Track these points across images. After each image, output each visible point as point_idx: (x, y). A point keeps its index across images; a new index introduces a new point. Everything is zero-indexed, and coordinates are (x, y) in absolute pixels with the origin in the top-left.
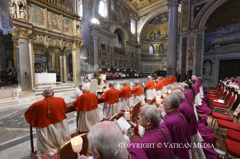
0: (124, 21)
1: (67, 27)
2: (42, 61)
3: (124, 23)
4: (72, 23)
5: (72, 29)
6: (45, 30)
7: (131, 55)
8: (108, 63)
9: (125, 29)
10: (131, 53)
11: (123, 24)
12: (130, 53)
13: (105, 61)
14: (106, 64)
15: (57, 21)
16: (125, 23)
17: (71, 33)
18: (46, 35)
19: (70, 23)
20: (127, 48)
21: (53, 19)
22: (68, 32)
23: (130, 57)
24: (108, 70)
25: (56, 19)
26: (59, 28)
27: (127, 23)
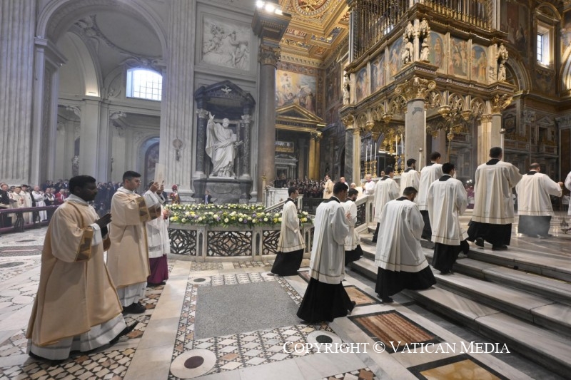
0: (515, 37)
1: (476, 66)
2: (289, 166)
3: (513, 42)
4: (485, 55)
5: (485, 69)
6: (446, 79)
7: (537, 135)
8: (467, 163)
9: (517, 60)
10: (537, 130)
11: (512, 44)
12: (533, 129)
13: (457, 158)
14: (459, 165)
15: (460, 56)
16: (516, 41)
17: (482, 78)
18: (445, 90)
19: (482, 53)
20: (522, 115)
21: (455, 52)
22: (477, 76)
23: (533, 142)
24: (468, 182)
25: (459, 52)
26: (464, 71)
27: (523, 40)
